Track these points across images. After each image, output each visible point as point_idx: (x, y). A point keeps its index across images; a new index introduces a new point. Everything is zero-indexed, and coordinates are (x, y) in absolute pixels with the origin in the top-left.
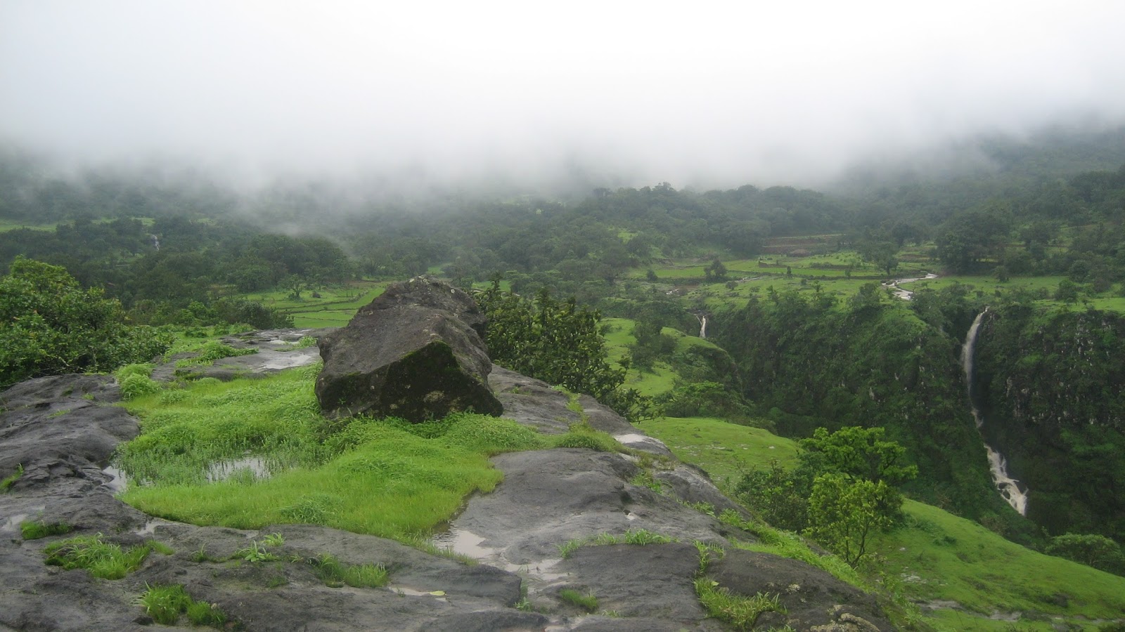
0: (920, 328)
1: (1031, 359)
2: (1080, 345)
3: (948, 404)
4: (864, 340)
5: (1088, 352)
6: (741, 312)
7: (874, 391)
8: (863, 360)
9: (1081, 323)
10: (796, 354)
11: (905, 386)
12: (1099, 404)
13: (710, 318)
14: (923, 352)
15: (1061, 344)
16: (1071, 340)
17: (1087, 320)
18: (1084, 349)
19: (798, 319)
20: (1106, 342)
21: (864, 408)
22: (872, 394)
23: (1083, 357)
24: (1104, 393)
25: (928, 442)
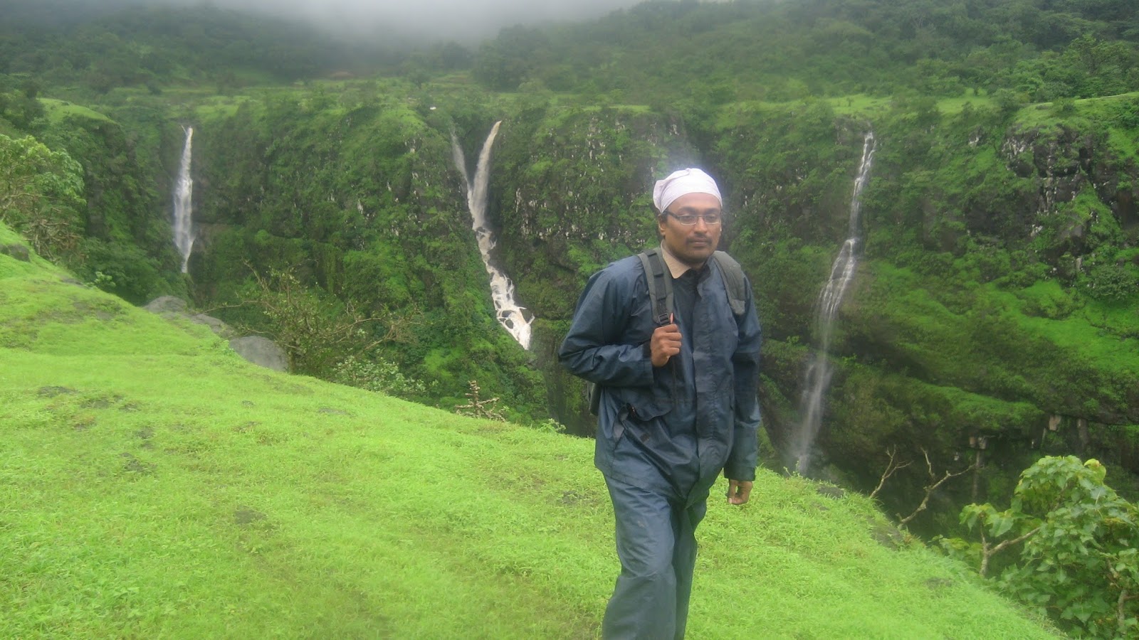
0: (416, 128)
1: (539, 166)
2: (591, 148)
3: (442, 216)
4: (357, 146)
5: (599, 156)
6: (230, 119)
7: (362, 204)
8: (355, 168)
9: (594, 122)
10: (286, 165)
11: (396, 196)
12: (609, 215)
13: (198, 128)
14: (417, 156)
15: (571, 147)
16: (583, 143)
17: (600, 119)
18: (596, 152)
19: (287, 123)
20: (619, 144)
21: (351, 225)
22: (360, 207)
23: (595, 162)
24: (615, 202)
25: (420, 261)
